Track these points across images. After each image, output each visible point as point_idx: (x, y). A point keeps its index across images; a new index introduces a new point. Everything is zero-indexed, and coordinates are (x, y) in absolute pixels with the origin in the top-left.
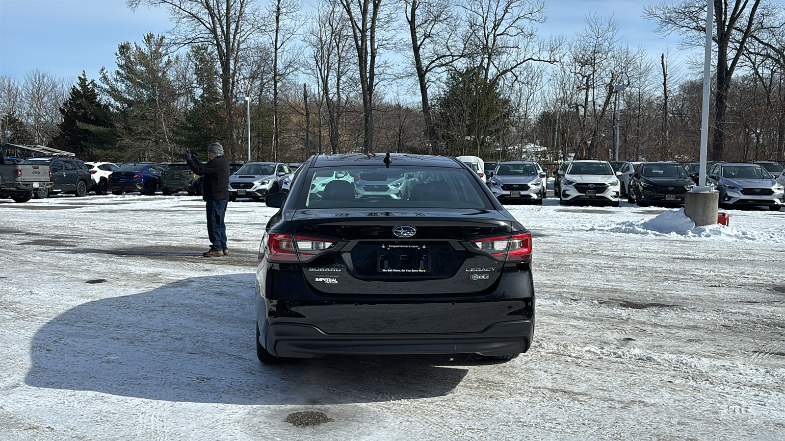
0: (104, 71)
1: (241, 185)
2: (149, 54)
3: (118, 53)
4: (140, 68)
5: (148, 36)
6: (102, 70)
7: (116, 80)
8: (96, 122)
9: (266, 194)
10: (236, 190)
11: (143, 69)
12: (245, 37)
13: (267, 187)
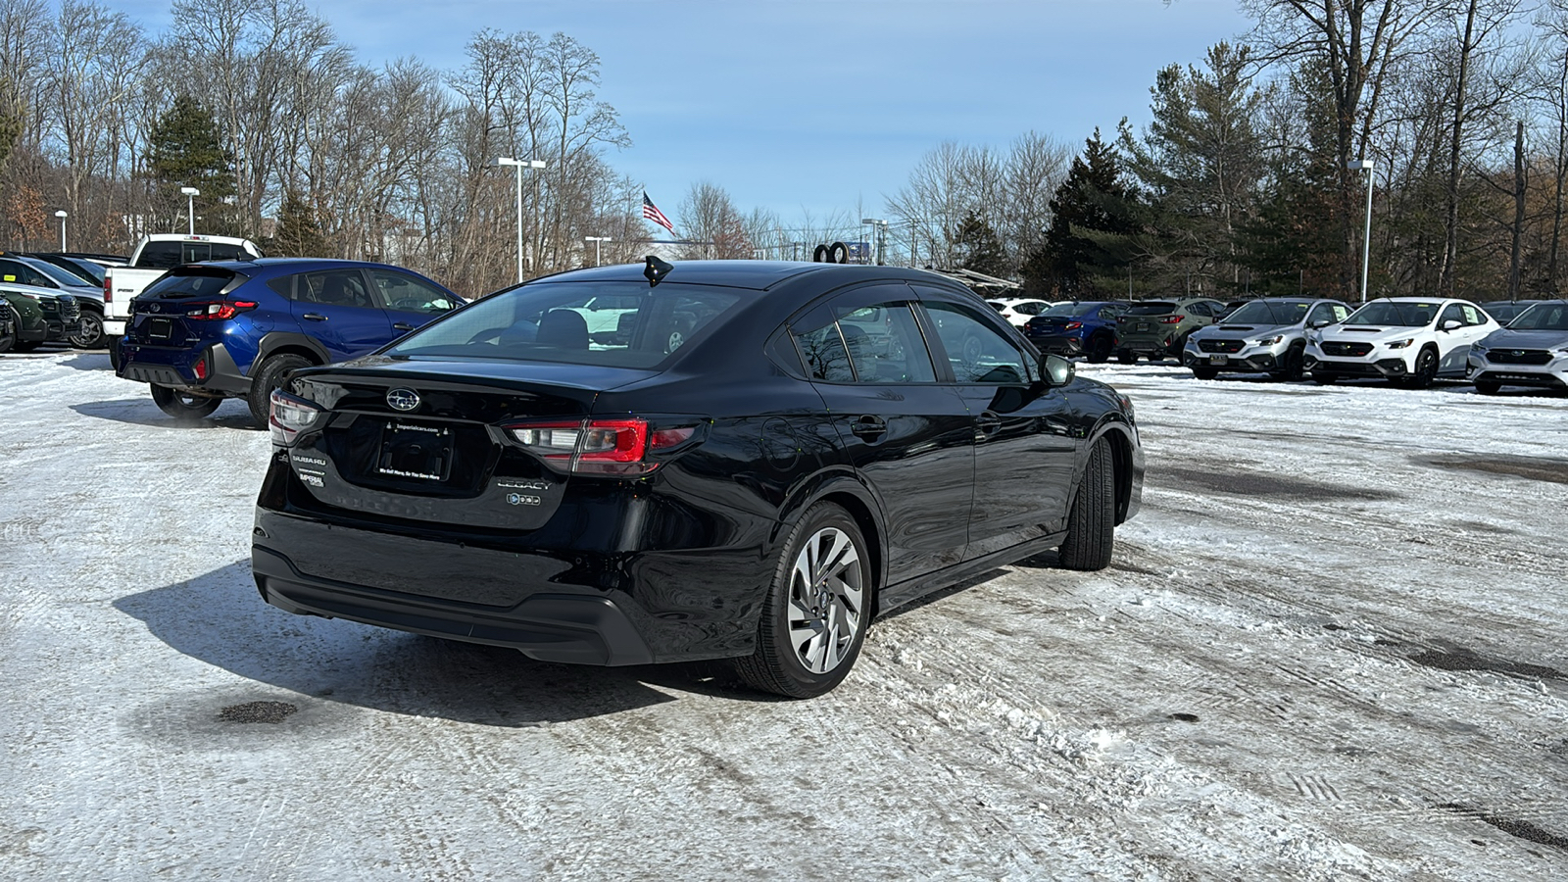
0: (1126, 126)
1: (1218, 345)
2: (1216, 84)
3: (1156, 87)
4: (1196, 113)
5: (1216, 48)
6: (1122, 123)
7: (1148, 142)
8: (1110, 225)
9: (1271, 364)
10: (1207, 355)
11: (1205, 115)
12: (1407, 29)
13: (1275, 349)
